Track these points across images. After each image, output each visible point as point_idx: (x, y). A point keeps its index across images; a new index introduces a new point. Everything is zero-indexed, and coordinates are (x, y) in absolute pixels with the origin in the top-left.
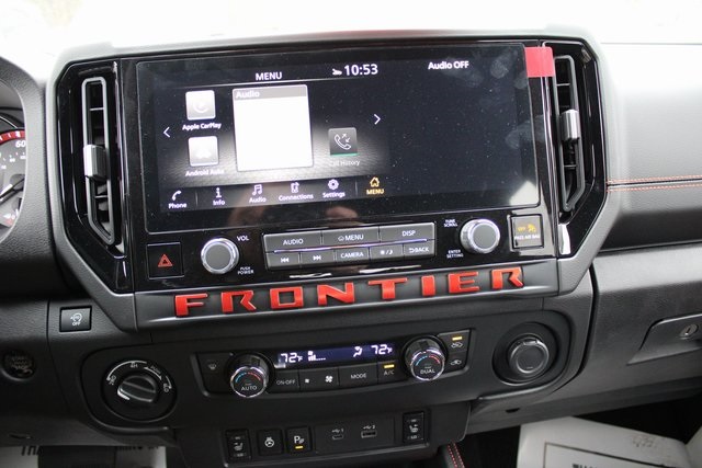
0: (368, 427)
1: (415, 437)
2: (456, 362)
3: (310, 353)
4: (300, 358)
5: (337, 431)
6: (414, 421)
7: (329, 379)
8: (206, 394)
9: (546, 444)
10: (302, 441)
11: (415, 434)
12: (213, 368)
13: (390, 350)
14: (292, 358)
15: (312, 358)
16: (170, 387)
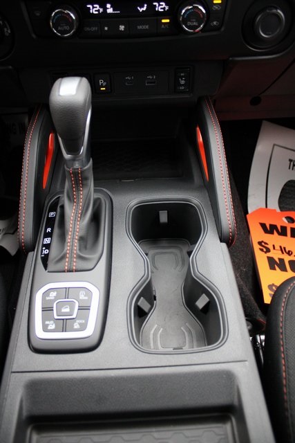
0: (151, 77)
1: (183, 88)
2: (215, 23)
3: (108, 6)
4: (101, 10)
5: (129, 78)
6: (182, 74)
7: (122, 28)
8: (34, 36)
9: (274, 145)
10: (104, 84)
11: (183, 85)
12: (38, 14)
13: (167, 8)
14: (95, 9)
15: (110, 11)
16: (9, 31)
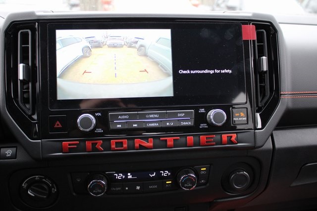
2: (203, 181)
3: (129, 174)
4: (124, 177)
7: (138, 188)
8: (74, 194)
12: (79, 181)
13: (169, 174)
14: (120, 176)
15: (130, 177)
16: (55, 190)
